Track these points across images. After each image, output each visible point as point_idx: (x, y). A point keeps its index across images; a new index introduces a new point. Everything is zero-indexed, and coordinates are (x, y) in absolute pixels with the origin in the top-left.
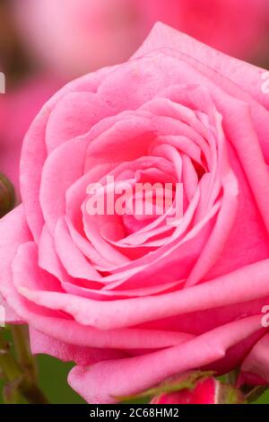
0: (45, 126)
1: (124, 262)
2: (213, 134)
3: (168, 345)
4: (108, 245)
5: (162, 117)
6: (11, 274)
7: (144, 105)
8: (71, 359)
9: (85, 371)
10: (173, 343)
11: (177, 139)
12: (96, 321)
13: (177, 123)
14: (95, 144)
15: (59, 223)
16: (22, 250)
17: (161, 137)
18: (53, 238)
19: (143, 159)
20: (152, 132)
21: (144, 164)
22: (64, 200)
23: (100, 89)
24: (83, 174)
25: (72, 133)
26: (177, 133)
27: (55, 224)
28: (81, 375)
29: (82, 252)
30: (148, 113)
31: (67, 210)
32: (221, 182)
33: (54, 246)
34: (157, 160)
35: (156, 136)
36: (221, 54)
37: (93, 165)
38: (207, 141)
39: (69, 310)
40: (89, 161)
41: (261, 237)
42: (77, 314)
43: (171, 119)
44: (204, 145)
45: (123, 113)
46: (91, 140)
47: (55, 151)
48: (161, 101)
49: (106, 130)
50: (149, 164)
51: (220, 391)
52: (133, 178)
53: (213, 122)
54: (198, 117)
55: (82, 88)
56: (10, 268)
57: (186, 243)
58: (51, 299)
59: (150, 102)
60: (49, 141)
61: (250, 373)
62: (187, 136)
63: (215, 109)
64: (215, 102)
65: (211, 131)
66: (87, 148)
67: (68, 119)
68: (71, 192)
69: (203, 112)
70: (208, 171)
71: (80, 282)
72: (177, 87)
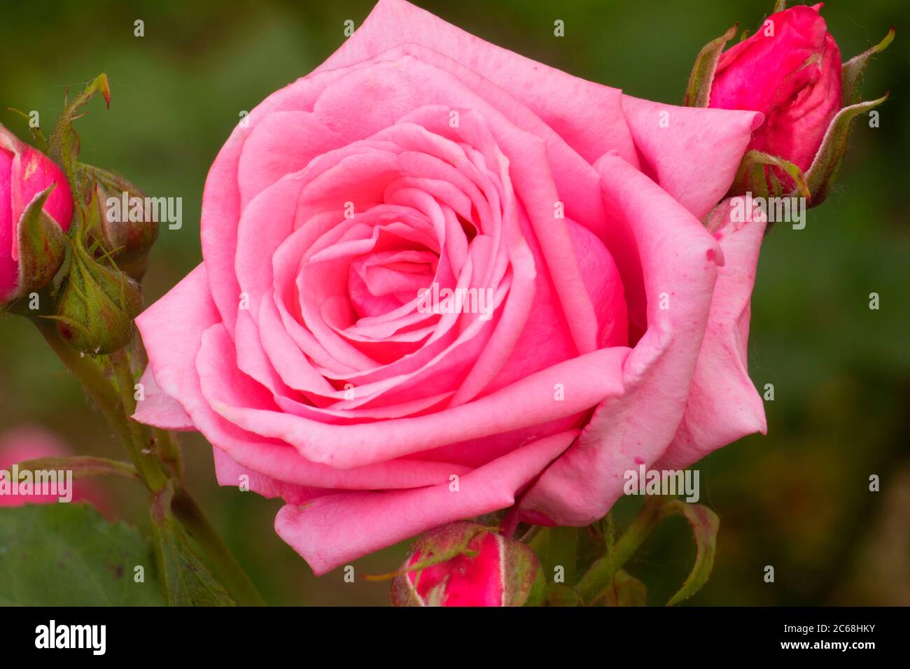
0: (237, 159)
1: (366, 367)
2: (495, 184)
3: (427, 483)
4: (338, 339)
5: (413, 153)
6: (197, 378)
7: (384, 132)
8: (278, 494)
9: (300, 512)
10: (436, 480)
11: (435, 184)
12: (332, 457)
13: (437, 163)
14: (314, 188)
15: (265, 301)
16: (208, 338)
17: (409, 180)
18: (257, 327)
19: (380, 208)
20: (396, 172)
21: (384, 217)
22: (270, 268)
23: (317, 107)
24: (293, 231)
25: (277, 170)
26: (435, 177)
27: (259, 304)
28: (294, 519)
29: (300, 349)
30: (392, 145)
31: (275, 284)
32: (509, 257)
33: (259, 338)
34: (404, 211)
35: (401, 177)
36: (478, 40)
37: (309, 216)
38: (483, 193)
39: (289, 438)
40: (302, 211)
41: (555, 326)
42: (302, 444)
43: (426, 156)
44: (477, 196)
45: (354, 144)
46: (309, 181)
47: (258, 198)
48: (410, 128)
49: (330, 167)
50: (392, 216)
51: (506, 554)
52: (370, 236)
53: (494, 167)
54: (467, 155)
55: (292, 105)
56: (194, 367)
57: (461, 346)
58: (261, 421)
59: (391, 129)
60: (243, 181)
61: (532, 511)
62: (452, 182)
63: (497, 148)
64: (495, 136)
65: (490, 179)
66: (301, 192)
67: (271, 150)
68: (281, 256)
69: (474, 148)
70: (482, 233)
71: (303, 397)
72: (435, 108)
